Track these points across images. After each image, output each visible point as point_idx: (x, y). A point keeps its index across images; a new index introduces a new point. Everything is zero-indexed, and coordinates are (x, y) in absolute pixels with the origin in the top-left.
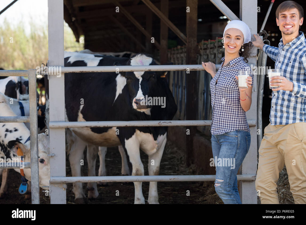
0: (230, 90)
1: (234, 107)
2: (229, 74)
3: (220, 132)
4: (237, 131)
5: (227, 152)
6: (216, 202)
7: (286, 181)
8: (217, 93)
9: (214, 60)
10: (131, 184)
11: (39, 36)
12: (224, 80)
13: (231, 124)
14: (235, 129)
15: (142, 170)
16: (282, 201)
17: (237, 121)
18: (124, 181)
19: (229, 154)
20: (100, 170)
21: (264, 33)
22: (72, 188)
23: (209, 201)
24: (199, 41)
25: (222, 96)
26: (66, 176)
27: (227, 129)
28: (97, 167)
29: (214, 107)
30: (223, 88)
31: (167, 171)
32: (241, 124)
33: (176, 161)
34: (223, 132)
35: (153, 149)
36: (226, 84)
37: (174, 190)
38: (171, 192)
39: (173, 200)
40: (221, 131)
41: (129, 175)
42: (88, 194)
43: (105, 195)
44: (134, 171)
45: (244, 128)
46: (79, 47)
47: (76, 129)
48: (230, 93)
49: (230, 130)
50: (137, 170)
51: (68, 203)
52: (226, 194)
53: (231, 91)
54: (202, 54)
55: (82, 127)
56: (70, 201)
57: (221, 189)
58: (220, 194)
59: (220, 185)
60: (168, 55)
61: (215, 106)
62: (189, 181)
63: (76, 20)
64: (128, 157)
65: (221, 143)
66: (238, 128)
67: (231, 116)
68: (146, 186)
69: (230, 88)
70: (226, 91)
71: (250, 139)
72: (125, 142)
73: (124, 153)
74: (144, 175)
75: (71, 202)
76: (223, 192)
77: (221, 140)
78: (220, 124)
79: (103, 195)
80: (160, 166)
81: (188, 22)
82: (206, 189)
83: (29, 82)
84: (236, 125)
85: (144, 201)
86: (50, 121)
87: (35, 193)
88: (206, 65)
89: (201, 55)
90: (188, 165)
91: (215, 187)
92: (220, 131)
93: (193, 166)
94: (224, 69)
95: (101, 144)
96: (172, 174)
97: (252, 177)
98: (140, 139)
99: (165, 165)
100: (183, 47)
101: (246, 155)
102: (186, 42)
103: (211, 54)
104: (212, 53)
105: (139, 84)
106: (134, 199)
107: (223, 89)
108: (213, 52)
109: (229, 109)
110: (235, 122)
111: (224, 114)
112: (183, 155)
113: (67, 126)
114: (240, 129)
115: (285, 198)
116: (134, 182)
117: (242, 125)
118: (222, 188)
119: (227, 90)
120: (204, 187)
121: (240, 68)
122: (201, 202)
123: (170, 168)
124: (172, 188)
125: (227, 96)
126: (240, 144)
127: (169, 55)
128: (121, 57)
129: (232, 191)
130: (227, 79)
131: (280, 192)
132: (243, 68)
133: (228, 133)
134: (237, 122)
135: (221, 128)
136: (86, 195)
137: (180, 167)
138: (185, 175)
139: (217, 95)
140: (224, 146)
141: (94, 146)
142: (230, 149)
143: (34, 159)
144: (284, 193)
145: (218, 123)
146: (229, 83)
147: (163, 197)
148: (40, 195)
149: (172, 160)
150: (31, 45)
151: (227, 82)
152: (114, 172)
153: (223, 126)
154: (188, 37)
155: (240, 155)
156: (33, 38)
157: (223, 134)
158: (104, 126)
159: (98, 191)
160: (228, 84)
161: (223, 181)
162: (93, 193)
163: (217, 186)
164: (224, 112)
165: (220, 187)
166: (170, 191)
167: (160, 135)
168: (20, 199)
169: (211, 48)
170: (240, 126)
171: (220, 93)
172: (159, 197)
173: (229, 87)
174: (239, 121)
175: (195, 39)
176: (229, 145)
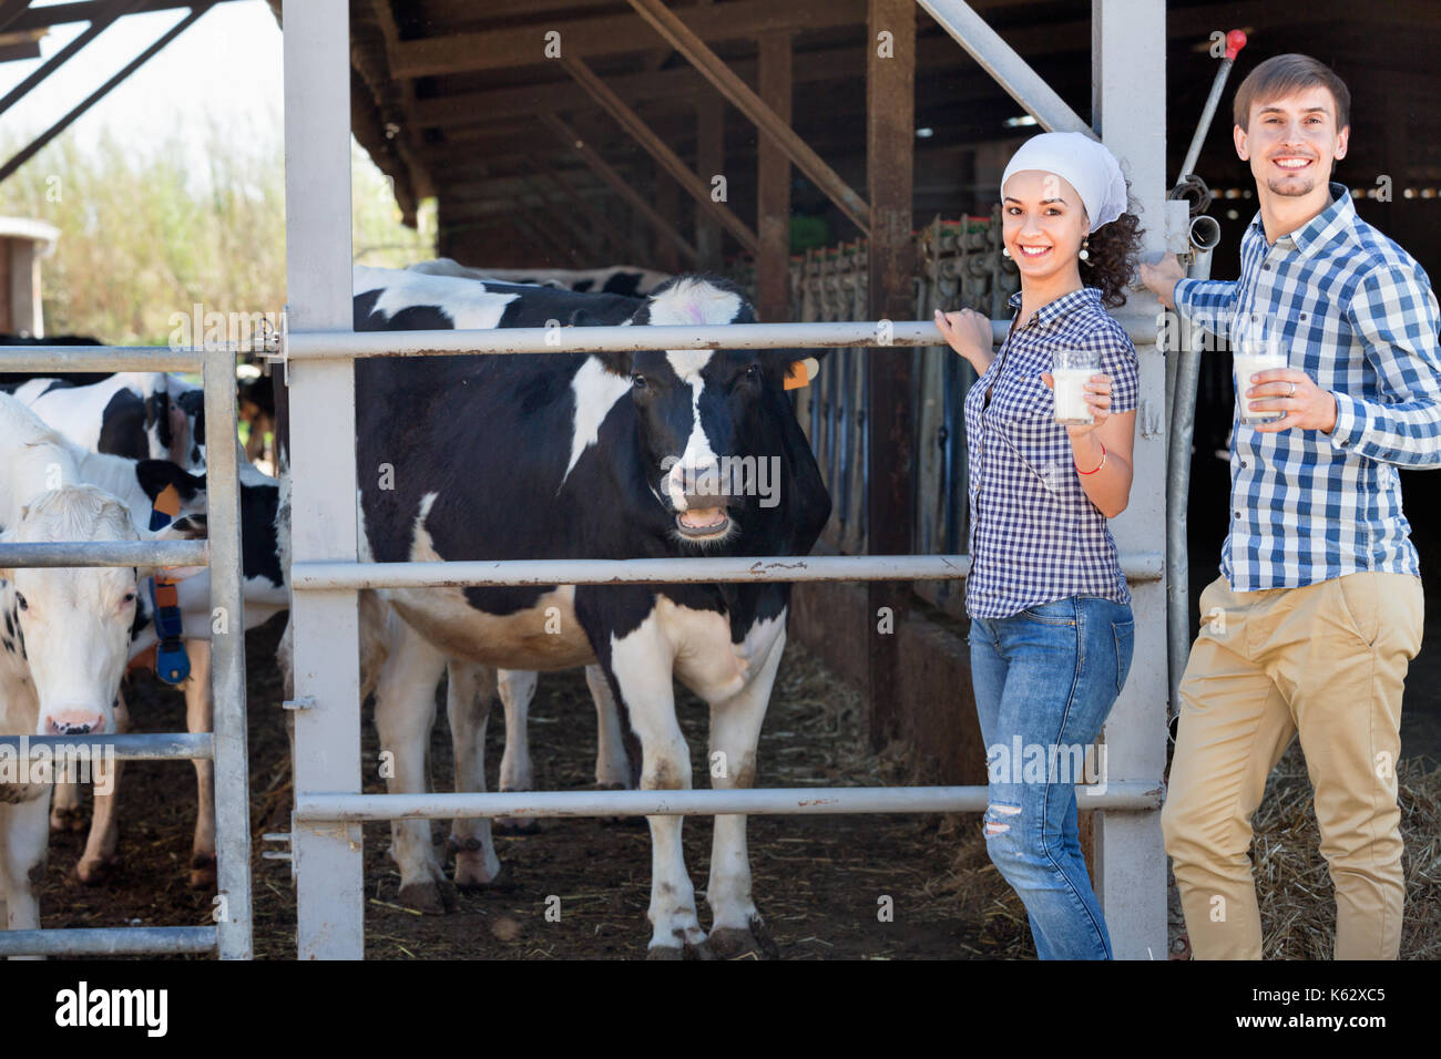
0: (1039, 431)
1: (1059, 502)
2: (1040, 364)
3: (1005, 606)
4: (1076, 601)
5: (1033, 688)
6: (995, 898)
7: (1286, 810)
8: (989, 442)
9: (985, 300)
10: (638, 823)
11: (247, 203)
12: (1017, 387)
13: (1048, 570)
14: (1065, 590)
15: (685, 768)
16: (1272, 893)
17: (1072, 558)
18: (606, 813)
19: (1042, 696)
20: (504, 766)
21: (1196, 189)
22: (389, 841)
23: (964, 894)
24: (921, 220)
25: (1009, 454)
26: (364, 793)
27: (1033, 593)
28: (494, 752)
29: (980, 505)
30: (1010, 421)
31: (786, 770)
32: (1091, 572)
33: (827, 728)
34: (1017, 604)
35: (728, 675)
36: (1022, 406)
37: (816, 851)
38: (805, 858)
39: (811, 893)
40: (1010, 603)
41: (628, 785)
42: (454, 868)
43: (529, 871)
44: (649, 770)
45: (1105, 586)
46: (417, 246)
47: (406, 597)
48: (1043, 444)
49: (1045, 597)
50: (663, 768)
51: (372, 904)
52: (1035, 868)
53: (1043, 435)
54: (935, 278)
55: (431, 586)
56: (378, 894)
57: (1010, 847)
58: (1006, 868)
59: (1005, 828)
60: (789, 279)
61: (985, 497)
62: (879, 813)
63: (405, 134)
64: (623, 712)
65: (1006, 650)
66: (1080, 586)
67: (1047, 537)
68: (698, 831)
69: (1039, 422)
70: (1024, 435)
71: (1133, 633)
72: (609, 649)
73: (609, 692)
74: (690, 785)
75: (383, 898)
76: (1020, 857)
77: (1006, 639)
78: (1007, 575)
79: (516, 871)
80: (759, 748)
81: (873, 140)
82: (952, 843)
83: (206, 396)
84: (1071, 576)
85: (692, 897)
86: (293, 561)
87: (232, 862)
88: (950, 324)
89: (928, 280)
90: (878, 744)
91: (987, 837)
92: (1003, 602)
93: (898, 750)
94: (1020, 343)
95: (510, 661)
96: (810, 780)
97: (1147, 794)
98: (674, 634)
99: (780, 743)
100: (854, 247)
101: (1115, 704)
102: (867, 225)
103: (972, 276)
104: (975, 270)
105: (694, 407)
106: (650, 888)
107: (1011, 429)
108: (979, 266)
109: (1041, 509)
110: (1067, 562)
111: (1019, 530)
112: (856, 699)
113: (368, 583)
114: (1086, 591)
115: (1283, 881)
116: (648, 817)
117: (1096, 577)
118: (1014, 841)
119: (1029, 431)
120: (944, 838)
121: (1080, 338)
122: (931, 899)
123: (801, 755)
124: (810, 841)
125: (1029, 458)
126: (1088, 654)
127: (795, 281)
128: (597, 288)
129: (1057, 852)
130: (1029, 385)
131: (1262, 857)
132: (1092, 335)
133: (1037, 609)
134: (1076, 563)
135: (1009, 590)
136: (447, 871)
137: (841, 752)
138: (862, 785)
139: (989, 451)
140: (1021, 664)
141: (481, 668)
142: (1045, 676)
143: (226, 721)
144: (1279, 859)
145: (995, 569)
146: (1035, 399)
147: (772, 878)
148: (254, 871)
149: (808, 723)
150: (211, 239)
151: (1026, 397)
152: (565, 773)
153: (1018, 582)
154: (874, 204)
155: (1088, 704)
156: (222, 208)
157: (1016, 615)
158: (521, 582)
159: (498, 852)
160: (1031, 407)
161: (1019, 811)
162: (475, 861)
163: (994, 832)
164: (1020, 521)
165: (1008, 836)
166: (799, 855)
167: (761, 622)
168: (168, 887)
169: (971, 252)
170: (1087, 577)
171: (1003, 444)
172: (754, 878)
173: (1035, 418)
174: (1084, 559)
175: (906, 213)
176: (1043, 658)
